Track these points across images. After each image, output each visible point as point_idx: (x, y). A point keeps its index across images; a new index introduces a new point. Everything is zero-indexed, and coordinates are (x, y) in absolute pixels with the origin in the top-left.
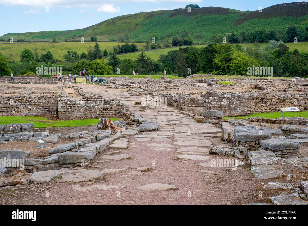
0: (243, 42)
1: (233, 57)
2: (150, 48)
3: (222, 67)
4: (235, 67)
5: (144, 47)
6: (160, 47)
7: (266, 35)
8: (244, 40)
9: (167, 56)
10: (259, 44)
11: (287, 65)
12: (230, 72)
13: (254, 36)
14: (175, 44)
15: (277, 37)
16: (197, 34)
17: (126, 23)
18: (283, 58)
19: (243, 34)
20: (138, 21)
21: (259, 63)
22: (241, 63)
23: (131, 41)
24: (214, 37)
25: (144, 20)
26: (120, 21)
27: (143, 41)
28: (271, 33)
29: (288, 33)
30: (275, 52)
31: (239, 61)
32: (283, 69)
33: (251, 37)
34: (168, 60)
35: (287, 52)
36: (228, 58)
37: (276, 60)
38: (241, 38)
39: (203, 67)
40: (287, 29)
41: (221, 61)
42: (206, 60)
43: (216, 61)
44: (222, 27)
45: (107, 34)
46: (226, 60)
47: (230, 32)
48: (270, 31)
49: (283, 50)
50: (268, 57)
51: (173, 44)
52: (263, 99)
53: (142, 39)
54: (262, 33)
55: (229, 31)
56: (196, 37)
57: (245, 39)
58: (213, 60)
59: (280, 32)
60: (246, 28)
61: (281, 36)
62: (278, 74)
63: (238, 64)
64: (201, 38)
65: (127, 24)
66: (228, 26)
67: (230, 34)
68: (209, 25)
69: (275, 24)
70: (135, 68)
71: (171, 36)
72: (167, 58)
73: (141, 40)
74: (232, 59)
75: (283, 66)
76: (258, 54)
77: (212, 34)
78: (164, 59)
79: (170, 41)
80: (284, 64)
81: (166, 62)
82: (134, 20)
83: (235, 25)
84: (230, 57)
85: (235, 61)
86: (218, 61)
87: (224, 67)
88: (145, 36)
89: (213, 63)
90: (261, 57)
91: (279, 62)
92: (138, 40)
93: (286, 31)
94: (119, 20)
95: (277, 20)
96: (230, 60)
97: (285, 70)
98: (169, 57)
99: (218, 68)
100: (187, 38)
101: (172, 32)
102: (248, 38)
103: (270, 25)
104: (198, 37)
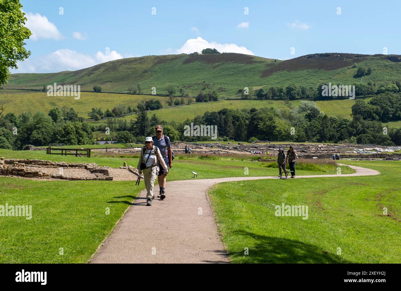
0: (273, 98)
1: (276, 125)
2: (173, 104)
5: (166, 102)
6: (184, 103)
7: (297, 92)
10: (290, 102)
13: (285, 92)
14: (199, 99)
15: (308, 93)
16: (219, 86)
17: (130, 69)
19: (272, 89)
20: (145, 67)
22: (283, 130)
24: (241, 91)
25: (153, 66)
26: (123, 65)
30: (307, 115)
31: (281, 128)
33: (282, 93)
35: (318, 116)
36: (271, 125)
37: (309, 123)
38: (270, 94)
40: (319, 84)
44: (247, 78)
45: (108, 82)
47: (257, 86)
48: (301, 88)
50: (301, 120)
51: (197, 99)
54: (292, 89)
55: (256, 84)
56: (219, 89)
59: (311, 88)
60: (274, 80)
61: (313, 93)
64: (225, 91)
65: (132, 70)
66: (254, 78)
67: (258, 88)
68: (233, 75)
69: (306, 78)
71: (189, 87)
77: (237, 87)
79: (192, 94)
82: (140, 65)
83: (262, 77)
85: (277, 128)
89: (259, 128)
90: (294, 120)
93: (318, 87)
94: (121, 65)
95: (307, 73)
96: (274, 127)
97: (316, 132)
99: (263, 133)
101: (190, 83)
103: (300, 79)
104: (221, 90)
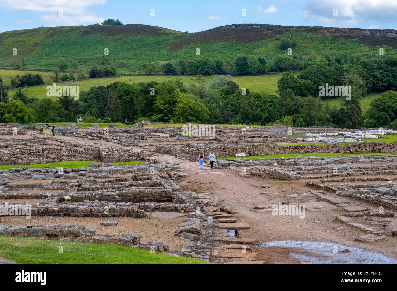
0: (182, 74)
1: (178, 99)
2: (59, 79)
3: (165, 111)
4: (180, 112)
5: (52, 78)
6: (74, 79)
7: (211, 66)
8: (184, 72)
9: (89, 94)
10: (202, 77)
11: (237, 107)
12: (174, 116)
13: (196, 67)
14: (94, 74)
15: (224, 68)
16: (120, 61)
17: (18, 42)
18: (232, 98)
19: (182, 63)
20: (36, 39)
21: (206, 107)
22: (187, 107)
23: (30, 69)
24: (144, 66)
25: (45, 38)
26: (10, 38)
27: (46, 69)
28: (217, 63)
29: (238, 64)
30: (223, 91)
31: (184, 104)
32: (232, 112)
33: (192, 68)
34: (91, 98)
35: (237, 91)
36: (171, 100)
37: (225, 101)
38: (179, 69)
39: (142, 111)
40: (236, 58)
41: (164, 104)
42: (145, 102)
43: (158, 104)
44: (153, 52)
46: (169, 102)
47: (165, 60)
48: (215, 62)
49: (232, 89)
50: (215, 97)
51: (90, 75)
52: (224, 149)
53: (45, 65)
54: (205, 63)
55: (163, 59)
56: (120, 65)
57: (184, 70)
58: (154, 102)
59: (227, 62)
60: (185, 55)
61: (229, 67)
62: (227, 118)
63: (183, 107)
64: (126, 67)
65: (21, 43)
66: (162, 52)
67: (165, 63)
68: (136, 49)
69: (221, 51)
70: (56, 110)
71: (85, 62)
72: (89, 96)
73: (44, 68)
74: (176, 101)
75: (232, 108)
76: (203, 92)
77: (141, 62)
78: (85, 97)
79: (86, 70)
80: (233, 105)
81: (89, 101)
82: (31, 38)
83: (171, 50)
84: (174, 100)
85: (180, 105)
86: (161, 104)
87: (167, 111)
88: (48, 62)
89: (155, 105)
90: (206, 97)
91: (228, 103)
92: (38, 68)
93: (235, 61)
94: (8, 37)
95: (223, 46)
96: (175, 102)
97: (234, 113)
98: (93, 95)
99: (160, 111)
100: (108, 67)
101: (87, 57)
102: (188, 69)
103: (215, 53)
104: (122, 65)
